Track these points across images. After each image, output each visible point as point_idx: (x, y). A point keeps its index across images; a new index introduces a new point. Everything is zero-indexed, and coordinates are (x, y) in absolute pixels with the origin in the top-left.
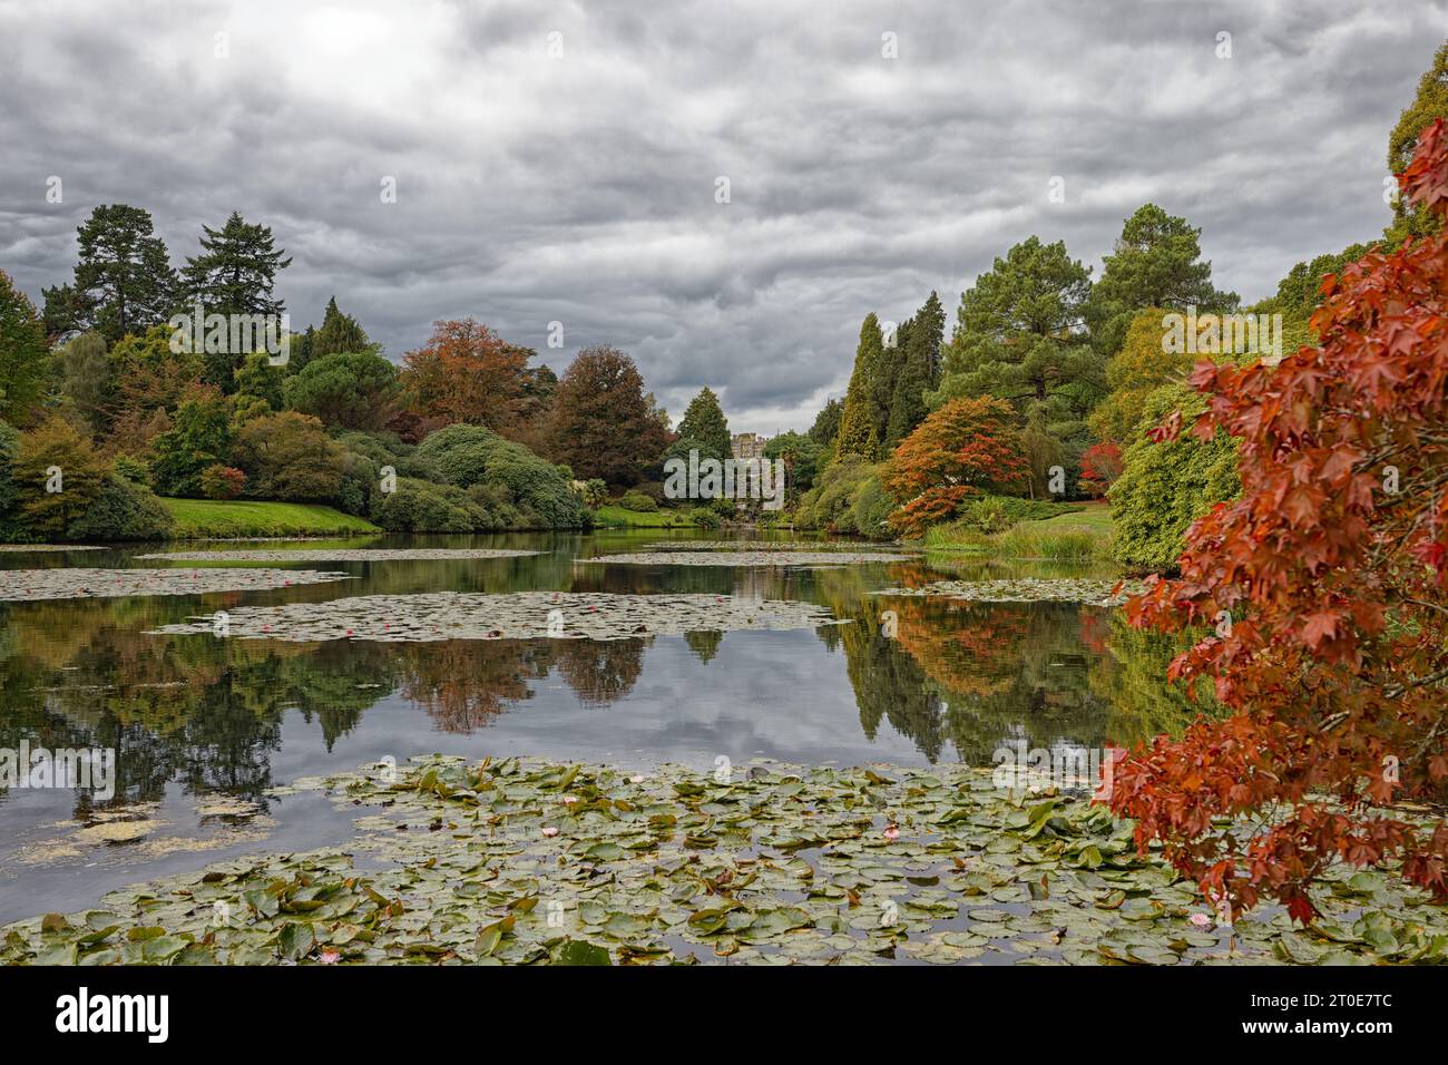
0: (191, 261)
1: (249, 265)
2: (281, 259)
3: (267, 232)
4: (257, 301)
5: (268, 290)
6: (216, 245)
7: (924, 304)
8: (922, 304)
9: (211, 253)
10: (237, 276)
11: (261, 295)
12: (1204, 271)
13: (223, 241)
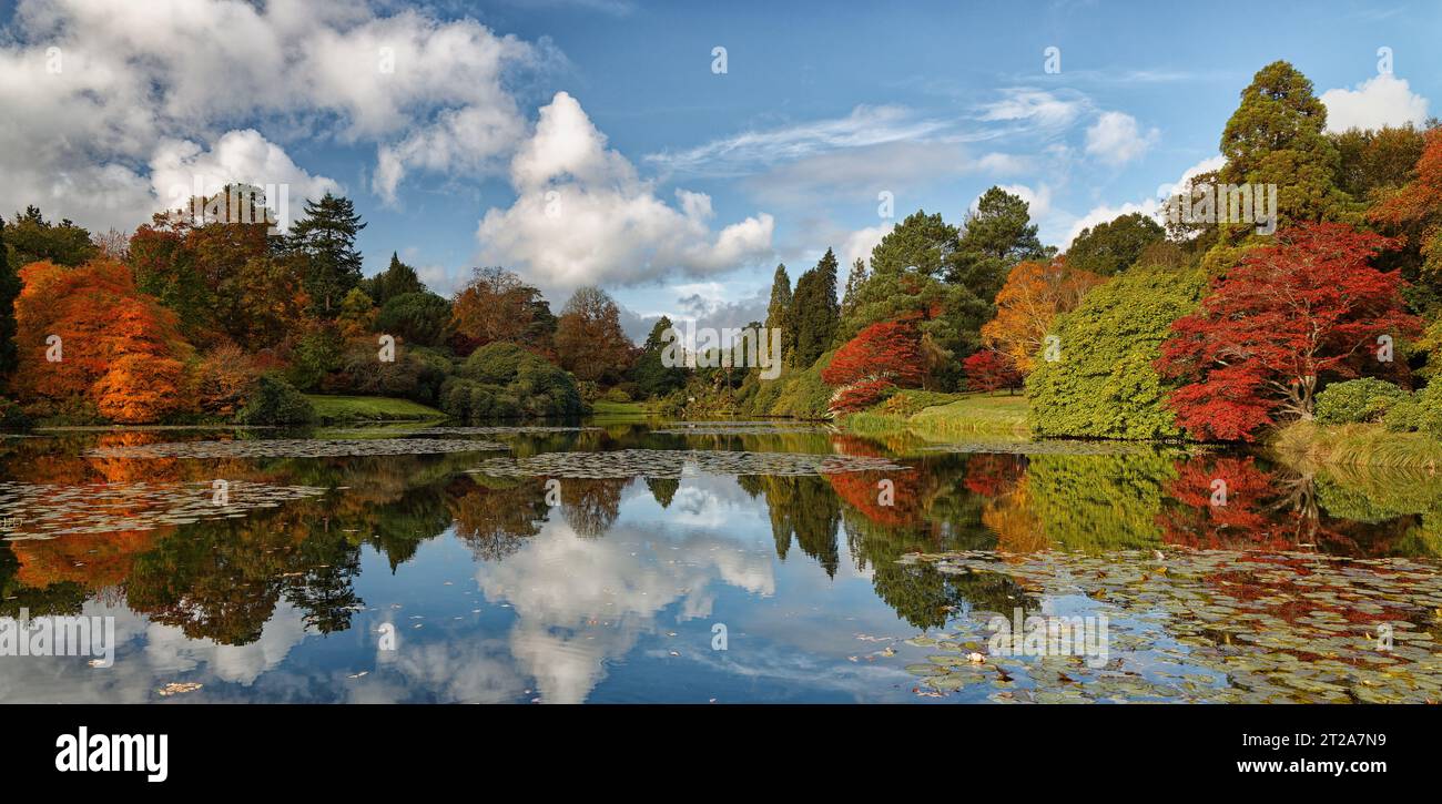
0: (296, 222)
1: (337, 227)
2: (360, 223)
3: (350, 204)
4: (343, 252)
5: (350, 245)
6: (315, 213)
7: (823, 256)
8: (821, 256)
9: (310, 218)
10: (329, 235)
11: (346, 248)
12: (1033, 232)
13: (319, 210)
